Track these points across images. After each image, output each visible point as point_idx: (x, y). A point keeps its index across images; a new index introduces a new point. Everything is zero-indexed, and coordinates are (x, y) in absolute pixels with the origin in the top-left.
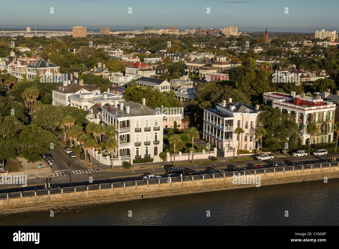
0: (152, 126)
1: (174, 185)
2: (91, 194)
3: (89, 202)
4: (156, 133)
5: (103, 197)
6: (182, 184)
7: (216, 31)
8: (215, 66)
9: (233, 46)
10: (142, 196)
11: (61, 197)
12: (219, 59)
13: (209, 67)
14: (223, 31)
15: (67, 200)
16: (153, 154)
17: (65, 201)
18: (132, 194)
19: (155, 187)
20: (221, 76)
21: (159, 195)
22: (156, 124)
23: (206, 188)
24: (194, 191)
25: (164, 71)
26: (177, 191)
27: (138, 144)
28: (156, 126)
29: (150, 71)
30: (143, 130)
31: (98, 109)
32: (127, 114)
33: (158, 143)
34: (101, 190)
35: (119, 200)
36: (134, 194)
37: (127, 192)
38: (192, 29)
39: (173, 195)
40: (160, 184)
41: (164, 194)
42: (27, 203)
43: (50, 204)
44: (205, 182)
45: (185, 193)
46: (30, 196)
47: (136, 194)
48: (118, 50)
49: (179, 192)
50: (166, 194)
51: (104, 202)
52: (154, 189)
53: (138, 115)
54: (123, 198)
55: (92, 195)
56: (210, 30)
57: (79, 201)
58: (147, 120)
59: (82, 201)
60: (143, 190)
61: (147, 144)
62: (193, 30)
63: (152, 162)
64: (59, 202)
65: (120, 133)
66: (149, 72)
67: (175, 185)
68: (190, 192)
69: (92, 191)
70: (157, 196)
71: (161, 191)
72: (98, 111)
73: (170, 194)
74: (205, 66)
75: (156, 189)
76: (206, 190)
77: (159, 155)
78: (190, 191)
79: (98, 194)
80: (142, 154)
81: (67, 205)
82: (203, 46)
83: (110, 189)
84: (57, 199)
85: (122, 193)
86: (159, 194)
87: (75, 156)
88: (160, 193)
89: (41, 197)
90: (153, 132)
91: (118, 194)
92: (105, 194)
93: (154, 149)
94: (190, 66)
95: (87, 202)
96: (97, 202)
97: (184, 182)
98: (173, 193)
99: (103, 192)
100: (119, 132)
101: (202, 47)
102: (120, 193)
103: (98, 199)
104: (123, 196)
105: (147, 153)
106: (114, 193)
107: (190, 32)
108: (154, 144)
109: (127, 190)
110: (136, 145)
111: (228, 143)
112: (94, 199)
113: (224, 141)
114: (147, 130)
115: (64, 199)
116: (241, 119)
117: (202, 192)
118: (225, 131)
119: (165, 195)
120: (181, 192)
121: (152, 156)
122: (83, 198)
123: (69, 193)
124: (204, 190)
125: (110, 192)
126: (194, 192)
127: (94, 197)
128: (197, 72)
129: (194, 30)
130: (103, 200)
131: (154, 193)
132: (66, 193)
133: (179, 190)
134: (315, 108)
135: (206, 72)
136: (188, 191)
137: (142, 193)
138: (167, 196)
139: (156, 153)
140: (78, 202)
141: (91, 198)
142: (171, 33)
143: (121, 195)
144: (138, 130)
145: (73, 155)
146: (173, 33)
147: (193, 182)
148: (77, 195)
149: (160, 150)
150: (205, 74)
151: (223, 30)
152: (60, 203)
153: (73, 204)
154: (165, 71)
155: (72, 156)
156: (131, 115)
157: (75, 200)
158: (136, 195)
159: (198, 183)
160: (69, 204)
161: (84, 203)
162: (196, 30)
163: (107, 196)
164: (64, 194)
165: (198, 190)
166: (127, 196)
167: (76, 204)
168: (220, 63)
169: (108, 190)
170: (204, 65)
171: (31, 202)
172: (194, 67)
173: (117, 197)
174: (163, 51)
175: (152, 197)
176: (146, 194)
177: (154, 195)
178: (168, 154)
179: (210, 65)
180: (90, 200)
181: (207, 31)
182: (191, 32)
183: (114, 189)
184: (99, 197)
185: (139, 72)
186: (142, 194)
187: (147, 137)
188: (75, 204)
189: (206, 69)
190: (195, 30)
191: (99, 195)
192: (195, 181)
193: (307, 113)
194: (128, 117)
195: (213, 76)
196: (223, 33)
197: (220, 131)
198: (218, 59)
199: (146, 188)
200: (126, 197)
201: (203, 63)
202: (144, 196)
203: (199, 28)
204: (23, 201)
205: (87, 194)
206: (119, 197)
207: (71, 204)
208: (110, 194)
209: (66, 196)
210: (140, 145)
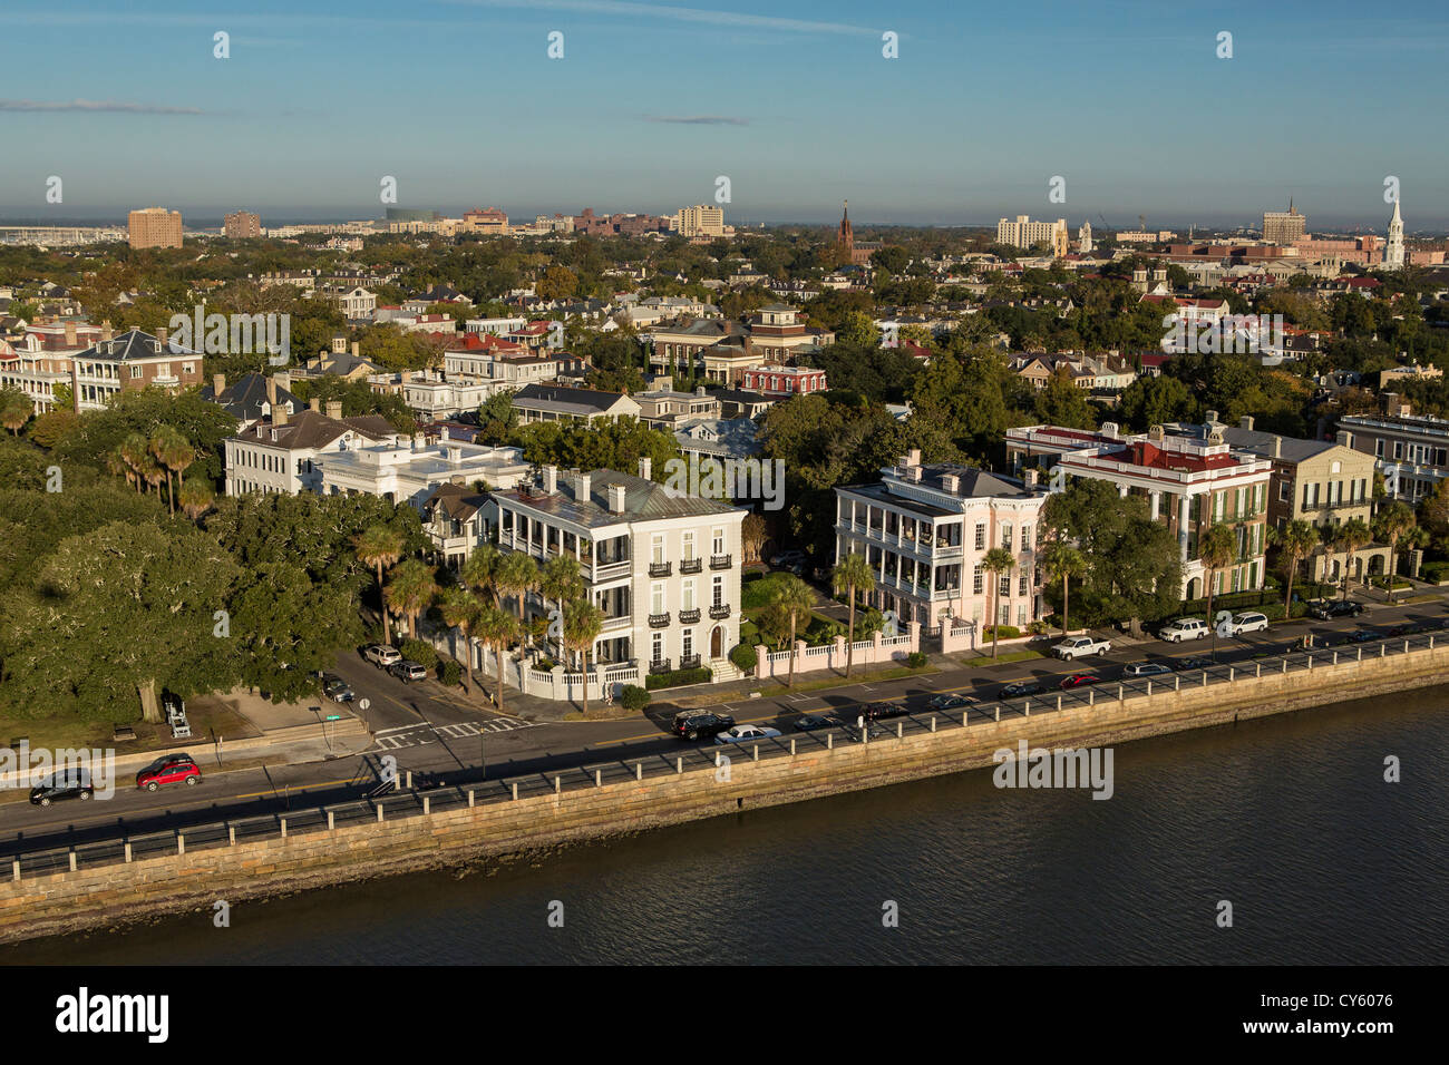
0: (704, 553)
1: (841, 757)
2: (570, 802)
3: (562, 833)
4: (718, 580)
5: (611, 812)
6: (867, 751)
7: (646, 222)
8: (757, 341)
9: (744, 273)
10: (740, 801)
11: (469, 819)
12: (772, 317)
13: (738, 347)
14: (671, 223)
15: (490, 830)
16: (710, 654)
17: (483, 832)
18: (707, 795)
19: (781, 768)
20: (802, 377)
21: (795, 793)
22: (717, 545)
23: (943, 759)
24: (906, 773)
25: (578, 363)
26: (850, 776)
27: (659, 622)
28: (718, 555)
29: (537, 365)
30: (675, 569)
32: (615, 513)
33: (726, 616)
34: (605, 788)
35: (664, 820)
36: (713, 794)
37: (691, 789)
38: (560, 216)
39: (839, 790)
40: (795, 756)
41: (810, 790)
42: (351, 846)
43: (430, 848)
44: (940, 741)
45: (872, 782)
46: (361, 823)
47: (718, 794)
48: (358, 294)
49: (856, 779)
50: (818, 789)
51: (613, 830)
52: (776, 775)
53: (657, 516)
54: (679, 811)
55: (575, 809)
56: (625, 219)
57: (528, 831)
58: (689, 532)
59: (541, 828)
60: (740, 781)
61: (690, 618)
62: (565, 220)
63: (709, 680)
64: (463, 838)
65: (600, 582)
66: (535, 369)
67: (846, 757)
68: (891, 779)
69: (573, 793)
70: (788, 798)
71: (802, 779)
72: (468, 507)
73: (830, 790)
74: (722, 342)
75: (783, 774)
76: (942, 766)
77: (726, 658)
78: (891, 775)
79: (594, 800)
80: (673, 655)
81: (489, 846)
82: (639, 276)
83: (634, 783)
84: (458, 828)
85: (673, 793)
86: (794, 790)
87: (423, 674)
88: (796, 786)
89: (399, 823)
90: (708, 575)
91: (658, 800)
92: (618, 802)
93: (710, 634)
94: (665, 343)
95: (559, 834)
96: (593, 831)
97: (873, 745)
98: (837, 784)
99: (609, 796)
100: (595, 581)
101: (637, 277)
102: (667, 793)
103: (593, 820)
104: (678, 805)
105: (690, 652)
106: (647, 796)
107: (554, 225)
108: (712, 617)
109: (691, 782)
110: (652, 625)
111: (946, 604)
112: (583, 820)
113: (932, 598)
114: (692, 568)
115: (479, 825)
116: (986, 520)
117: (930, 774)
118: (935, 564)
119: (812, 793)
120: (864, 781)
121: (706, 661)
122: (543, 821)
123: (495, 805)
124: (935, 768)
125: (633, 793)
126: (906, 777)
127: (582, 814)
128: (696, 363)
129: (571, 221)
130: (611, 821)
131: (777, 788)
132: (486, 803)
133: (857, 774)
134: (1215, 473)
135: (728, 365)
136: (887, 774)
137: (739, 790)
138: (819, 795)
139: (716, 652)
140: (529, 835)
141: (570, 819)
142: (486, 230)
143: (670, 802)
144: (659, 571)
145: (414, 671)
146: (495, 229)
147: (901, 743)
148: (524, 810)
149: (731, 639)
150: (727, 370)
151: (672, 220)
152: (467, 842)
153: (509, 843)
154: (583, 363)
155: (413, 675)
156: (633, 516)
157: (515, 828)
158: (719, 798)
159: (916, 745)
160: (496, 842)
161: (549, 836)
162: (576, 217)
163: (624, 806)
164: (479, 809)
165: (918, 768)
166: (689, 803)
167: (522, 841)
168: (778, 332)
169: (627, 784)
170: (720, 338)
171: (365, 844)
172: (683, 346)
173: (658, 808)
174: (523, 293)
175: (771, 804)
176: (752, 792)
177: (779, 796)
178: (762, 651)
179: (742, 341)
180: (567, 824)
181: (617, 220)
182: (560, 226)
183: (648, 781)
184: (596, 814)
185: (498, 368)
186: (740, 793)
187: (689, 595)
188: (516, 842)
189: (729, 354)
190: (571, 219)
191: (595, 805)
192: (906, 739)
193: (1191, 491)
194: (626, 524)
195: (773, 378)
196: (671, 229)
197: (916, 565)
198: (766, 318)
199: (750, 773)
200: (686, 809)
201: (715, 334)
202: (745, 802)
203: (587, 212)
204: (338, 841)
205: (556, 804)
206: (664, 807)
207: (504, 844)
208: (632, 799)
209: (485, 816)
210: (666, 624)
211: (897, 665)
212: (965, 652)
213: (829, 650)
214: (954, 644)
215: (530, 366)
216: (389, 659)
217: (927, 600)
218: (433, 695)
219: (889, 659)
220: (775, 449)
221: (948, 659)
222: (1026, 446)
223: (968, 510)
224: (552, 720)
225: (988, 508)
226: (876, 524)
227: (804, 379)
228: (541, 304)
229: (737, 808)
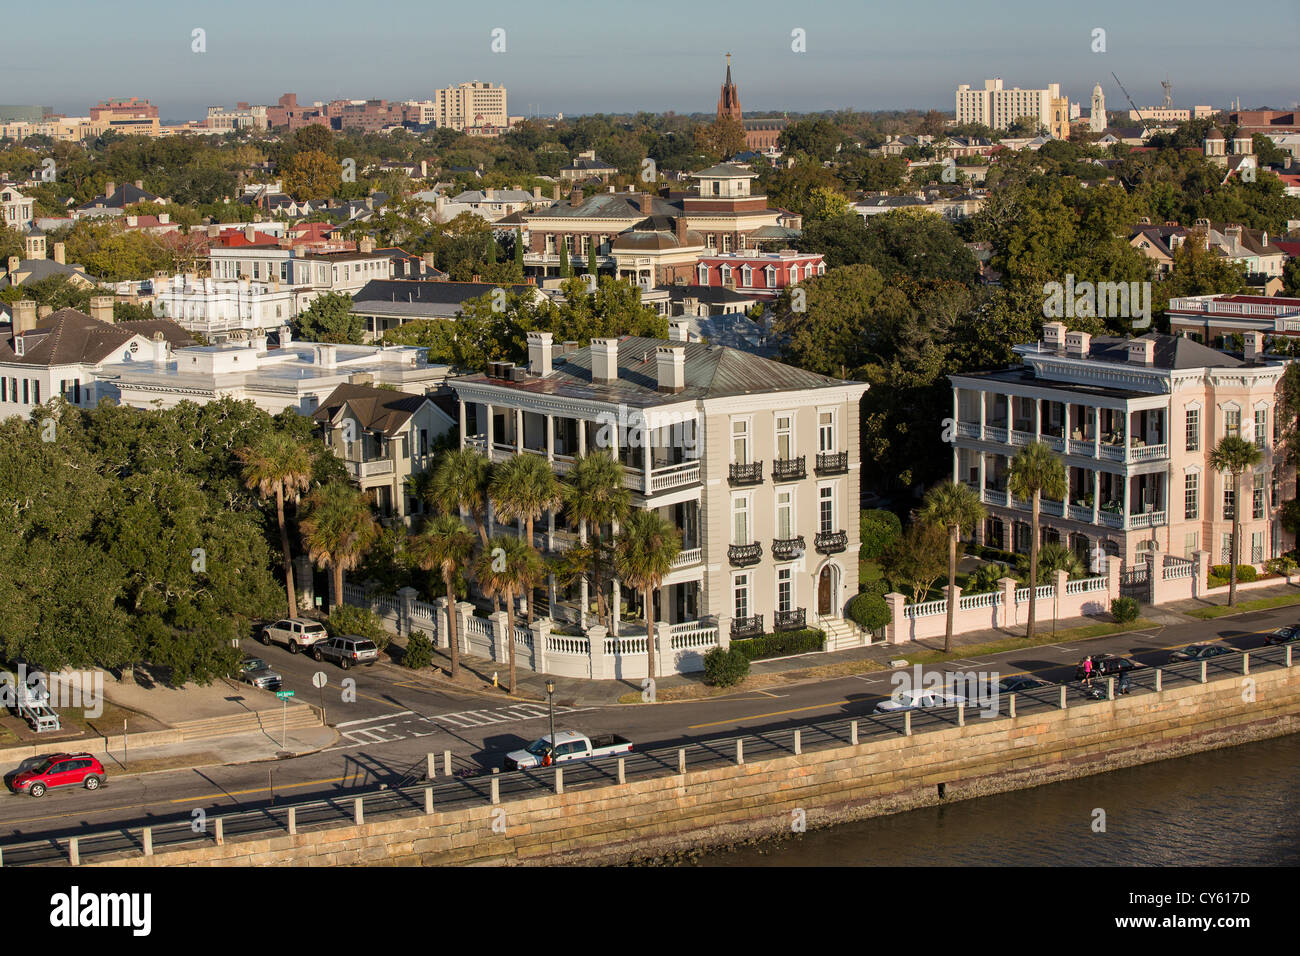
0: (806, 448)
1: (1079, 721)
2: (701, 788)
3: (694, 835)
4: (826, 492)
5: (761, 804)
6: (1115, 712)
7: (382, 111)
10: (941, 787)
11: (557, 812)
12: (716, 186)
13: (667, 233)
14: (423, 112)
15: (589, 830)
16: (816, 609)
17: (578, 833)
18: (895, 779)
19: (998, 737)
20: (791, 264)
21: (1018, 776)
22: (825, 437)
23: (1219, 724)
24: (1168, 746)
26: (1093, 750)
27: (744, 556)
28: (828, 452)
29: (361, 262)
30: (767, 472)
31: (386, 406)
33: (840, 548)
34: (749, 766)
35: (837, 816)
36: (904, 777)
37: (871, 769)
38: (245, 107)
39: (1082, 771)
40: (1016, 719)
41: (1038, 771)
42: (391, 851)
43: (504, 856)
44: (1213, 697)
45: (1125, 759)
46: (400, 816)
47: (910, 777)
49: (1101, 756)
50: (1049, 769)
51: (764, 831)
52: (991, 748)
53: (738, 390)
54: (855, 802)
55: (708, 797)
56: (349, 108)
57: (643, 831)
58: (783, 415)
59: (662, 828)
60: (940, 756)
61: (785, 550)
62: (253, 111)
64: (549, 841)
65: (656, 494)
66: (358, 268)
67: (1086, 721)
68: (1149, 754)
69: (704, 775)
70: (1008, 783)
71: (1026, 754)
72: (393, 414)
73: (1067, 771)
74: (637, 227)
75: (1001, 746)
76: (1217, 735)
77: (840, 614)
78: (1150, 749)
79: (736, 786)
80: (763, 607)
81: (587, 855)
83: (790, 759)
84: (541, 827)
85: (846, 776)
86: (1016, 771)
88: (1018, 765)
89: (458, 817)
90: (813, 484)
91: (826, 788)
92: (771, 788)
93: (818, 577)
94: (545, 234)
95: (686, 836)
96: (734, 832)
97: (1124, 702)
98: (1076, 761)
99: (756, 778)
100: (649, 492)
102: (839, 775)
103: (734, 815)
104: (855, 794)
105: (788, 607)
106: (810, 780)
107: (235, 122)
108: (820, 550)
109: (871, 758)
110: (734, 562)
111: (1147, 535)
112: (719, 816)
113: (1127, 525)
114: (789, 472)
115: (574, 822)
116: (1199, 404)
117: (1201, 747)
118: (1131, 472)
119: (1041, 776)
120: (1110, 757)
121: (813, 620)
122: (665, 816)
123: (593, 791)
124: (1206, 738)
125: (790, 774)
126: (1168, 751)
127: (718, 807)
128: (600, 261)
129: (262, 115)
130: (761, 817)
131: (992, 768)
132: (578, 789)
133: (1103, 746)
135: (653, 261)
136: (1143, 746)
137: (939, 771)
138: (1052, 779)
139: (824, 608)
140: (644, 838)
141: (704, 813)
142: (128, 130)
143: (843, 789)
144: (744, 476)
146: (143, 130)
147: (1161, 700)
148: (634, 800)
149: (845, 589)
150: (651, 268)
151: (423, 107)
152: (556, 847)
153: (617, 850)
154: (423, 263)
156: (698, 391)
157: (623, 826)
158: (911, 783)
159: (1182, 703)
160: (598, 848)
161: (671, 840)
162: (270, 108)
163: (778, 794)
164: (571, 796)
165: (1184, 739)
166: (871, 790)
167: (635, 847)
168: (728, 209)
169: (781, 761)
170: (636, 221)
171: (409, 847)
172: (574, 237)
173: (827, 798)
174: (263, 189)
175: (985, 792)
176: (957, 774)
177: (995, 779)
179: (672, 225)
180: (697, 821)
181: (333, 112)
182: (245, 120)
183: (811, 757)
184: (739, 806)
185: (300, 269)
186: (941, 775)
187: (785, 514)
188: (627, 849)
189: (654, 244)
190: (263, 110)
191: (738, 792)
192: (1170, 694)
194: (694, 403)
195: (745, 267)
196: (423, 121)
197: (1098, 478)
198: (706, 187)
199: (954, 744)
200: (867, 800)
201: (626, 214)
202: (948, 789)
203: (287, 99)
204: (370, 841)
205: (681, 791)
206: (836, 797)
207: (607, 851)
208: (790, 785)
209: (581, 808)
210: (754, 560)
211: (1093, 622)
212: (1185, 602)
213: (993, 600)
214: (1170, 590)
215: (352, 264)
216: (310, 635)
217: (1119, 530)
218: (396, 681)
219: (1077, 613)
220: (809, 345)
221: (1163, 610)
222: (1201, 323)
223: (1175, 389)
224: (601, 703)
225: (1202, 384)
226: (1024, 426)
227: (795, 267)
228: (294, 206)
229: (936, 798)
